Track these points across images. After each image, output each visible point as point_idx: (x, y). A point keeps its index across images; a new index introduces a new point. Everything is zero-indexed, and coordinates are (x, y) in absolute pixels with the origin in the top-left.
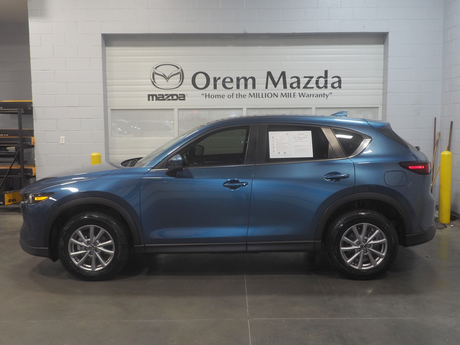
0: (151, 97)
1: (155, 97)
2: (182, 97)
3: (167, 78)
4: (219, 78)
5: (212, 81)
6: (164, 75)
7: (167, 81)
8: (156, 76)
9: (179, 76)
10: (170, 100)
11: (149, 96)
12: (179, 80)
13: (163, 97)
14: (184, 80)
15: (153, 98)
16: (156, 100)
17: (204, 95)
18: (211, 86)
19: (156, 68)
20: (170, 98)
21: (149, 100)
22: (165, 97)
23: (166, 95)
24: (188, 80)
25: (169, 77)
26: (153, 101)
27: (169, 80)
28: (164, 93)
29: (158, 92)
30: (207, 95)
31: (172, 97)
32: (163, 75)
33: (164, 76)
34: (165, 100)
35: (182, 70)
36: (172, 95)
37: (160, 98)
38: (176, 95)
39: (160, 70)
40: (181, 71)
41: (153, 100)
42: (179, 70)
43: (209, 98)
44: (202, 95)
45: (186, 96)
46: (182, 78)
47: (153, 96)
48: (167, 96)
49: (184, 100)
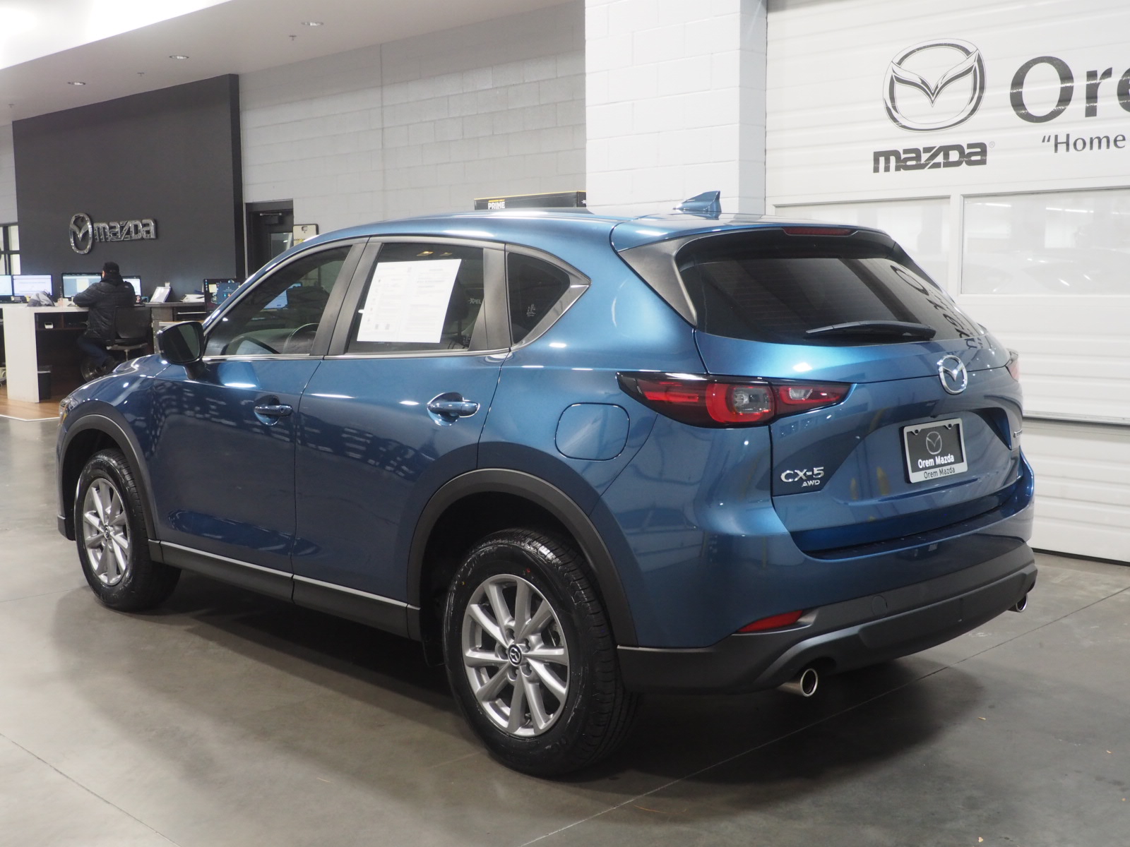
0: (882, 160)
1: (893, 159)
2: (976, 154)
3: (932, 93)
4: (1108, 73)
5: (1080, 85)
6: (923, 82)
7: (933, 102)
8: (898, 86)
9: (969, 78)
10: (937, 165)
11: (877, 156)
12: (969, 95)
13: (918, 158)
14: (986, 94)
15: (887, 161)
16: (898, 169)
17: (1049, 141)
18: (1079, 103)
19: (900, 63)
20: (940, 159)
21: (876, 170)
22: (925, 157)
23: (927, 150)
24: (999, 91)
25: (937, 87)
26: (887, 173)
27: (941, 98)
28: (920, 142)
29: (902, 142)
30: (1062, 139)
31: (946, 156)
32: (919, 82)
33: (923, 86)
34: (921, 167)
35: (979, 61)
36: (946, 150)
37: (908, 160)
38: (959, 148)
39: (910, 70)
40: (976, 64)
41: (887, 169)
42: (972, 61)
43: (1068, 149)
44: (1044, 141)
45: (988, 149)
46: (980, 86)
47: (887, 155)
48: (928, 155)
49: (983, 162)
